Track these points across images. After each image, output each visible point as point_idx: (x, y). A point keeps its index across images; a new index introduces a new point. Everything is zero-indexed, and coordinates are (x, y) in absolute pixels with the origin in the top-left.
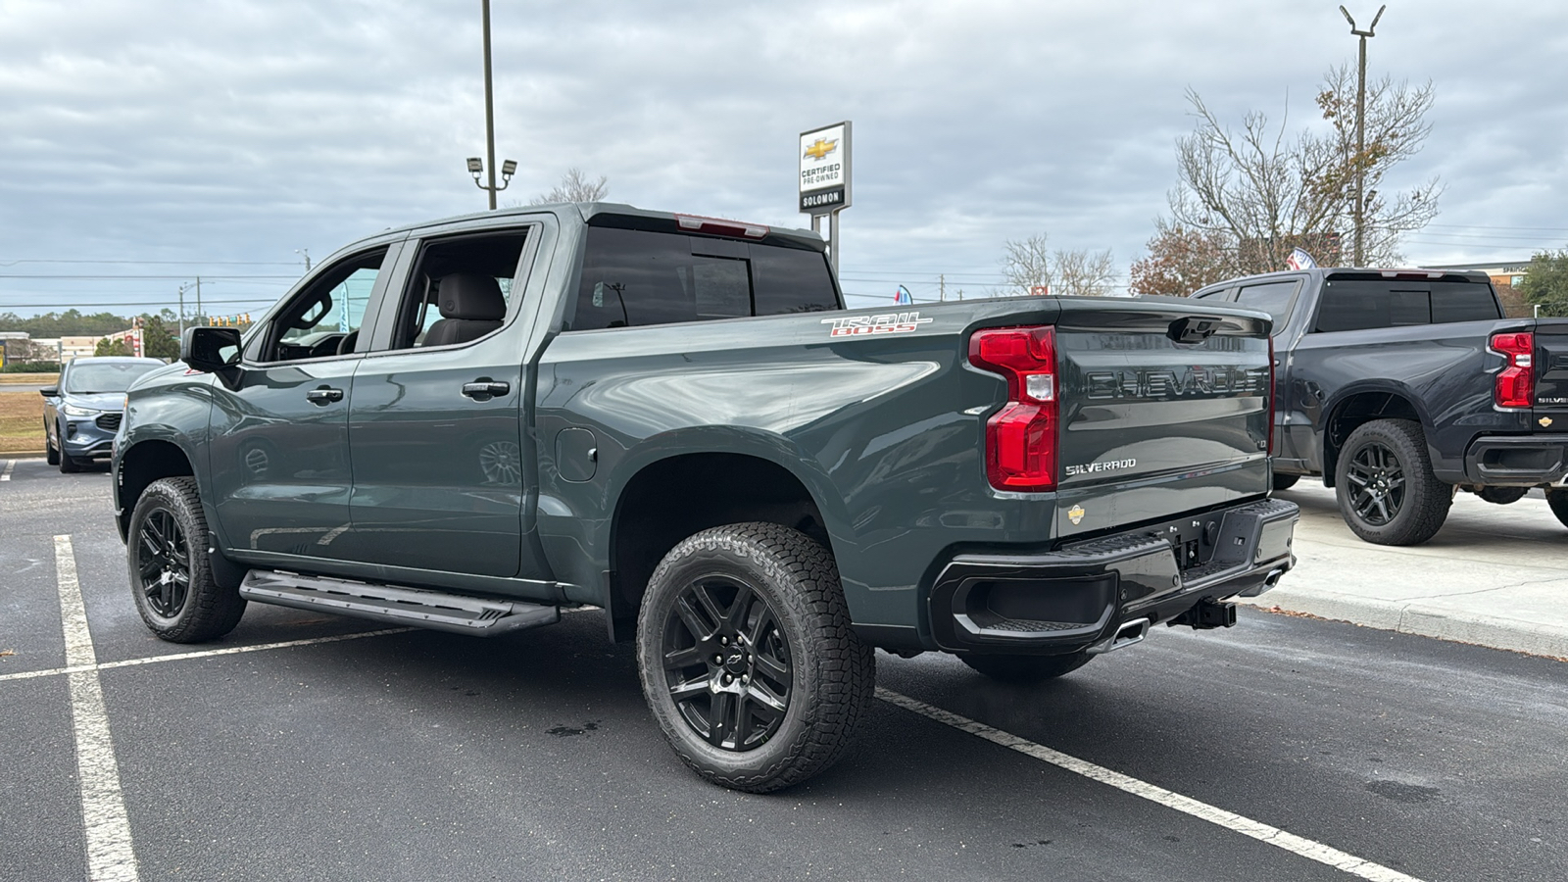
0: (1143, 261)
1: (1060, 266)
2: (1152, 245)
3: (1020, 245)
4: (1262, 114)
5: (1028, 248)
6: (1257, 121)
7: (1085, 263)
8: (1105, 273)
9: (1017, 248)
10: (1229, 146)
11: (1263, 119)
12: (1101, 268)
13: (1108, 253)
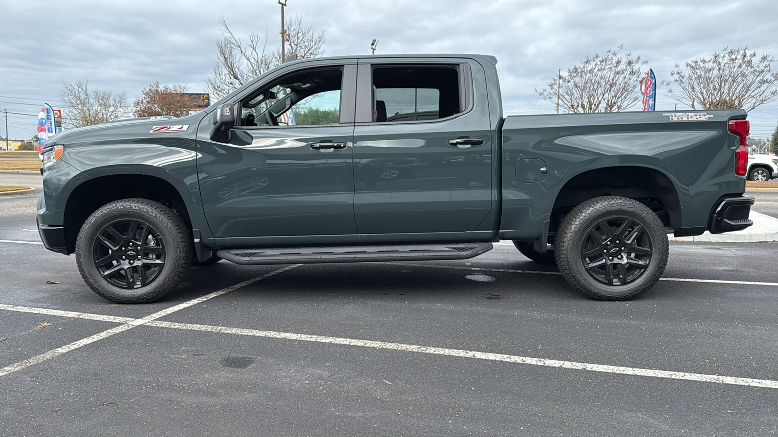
0: (141, 100)
1: (97, 99)
2: (145, 92)
3: (71, 86)
4: (258, 36)
5: (76, 87)
6: (256, 38)
7: (111, 98)
8: (122, 106)
9: (70, 87)
10: (240, 48)
11: (258, 38)
12: (120, 102)
13: (124, 94)
